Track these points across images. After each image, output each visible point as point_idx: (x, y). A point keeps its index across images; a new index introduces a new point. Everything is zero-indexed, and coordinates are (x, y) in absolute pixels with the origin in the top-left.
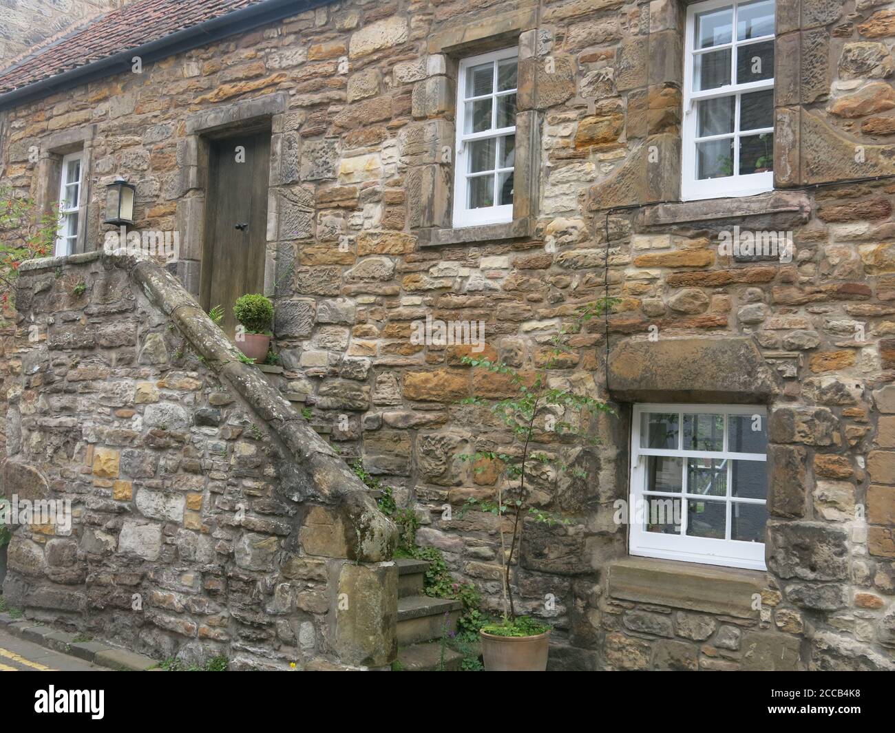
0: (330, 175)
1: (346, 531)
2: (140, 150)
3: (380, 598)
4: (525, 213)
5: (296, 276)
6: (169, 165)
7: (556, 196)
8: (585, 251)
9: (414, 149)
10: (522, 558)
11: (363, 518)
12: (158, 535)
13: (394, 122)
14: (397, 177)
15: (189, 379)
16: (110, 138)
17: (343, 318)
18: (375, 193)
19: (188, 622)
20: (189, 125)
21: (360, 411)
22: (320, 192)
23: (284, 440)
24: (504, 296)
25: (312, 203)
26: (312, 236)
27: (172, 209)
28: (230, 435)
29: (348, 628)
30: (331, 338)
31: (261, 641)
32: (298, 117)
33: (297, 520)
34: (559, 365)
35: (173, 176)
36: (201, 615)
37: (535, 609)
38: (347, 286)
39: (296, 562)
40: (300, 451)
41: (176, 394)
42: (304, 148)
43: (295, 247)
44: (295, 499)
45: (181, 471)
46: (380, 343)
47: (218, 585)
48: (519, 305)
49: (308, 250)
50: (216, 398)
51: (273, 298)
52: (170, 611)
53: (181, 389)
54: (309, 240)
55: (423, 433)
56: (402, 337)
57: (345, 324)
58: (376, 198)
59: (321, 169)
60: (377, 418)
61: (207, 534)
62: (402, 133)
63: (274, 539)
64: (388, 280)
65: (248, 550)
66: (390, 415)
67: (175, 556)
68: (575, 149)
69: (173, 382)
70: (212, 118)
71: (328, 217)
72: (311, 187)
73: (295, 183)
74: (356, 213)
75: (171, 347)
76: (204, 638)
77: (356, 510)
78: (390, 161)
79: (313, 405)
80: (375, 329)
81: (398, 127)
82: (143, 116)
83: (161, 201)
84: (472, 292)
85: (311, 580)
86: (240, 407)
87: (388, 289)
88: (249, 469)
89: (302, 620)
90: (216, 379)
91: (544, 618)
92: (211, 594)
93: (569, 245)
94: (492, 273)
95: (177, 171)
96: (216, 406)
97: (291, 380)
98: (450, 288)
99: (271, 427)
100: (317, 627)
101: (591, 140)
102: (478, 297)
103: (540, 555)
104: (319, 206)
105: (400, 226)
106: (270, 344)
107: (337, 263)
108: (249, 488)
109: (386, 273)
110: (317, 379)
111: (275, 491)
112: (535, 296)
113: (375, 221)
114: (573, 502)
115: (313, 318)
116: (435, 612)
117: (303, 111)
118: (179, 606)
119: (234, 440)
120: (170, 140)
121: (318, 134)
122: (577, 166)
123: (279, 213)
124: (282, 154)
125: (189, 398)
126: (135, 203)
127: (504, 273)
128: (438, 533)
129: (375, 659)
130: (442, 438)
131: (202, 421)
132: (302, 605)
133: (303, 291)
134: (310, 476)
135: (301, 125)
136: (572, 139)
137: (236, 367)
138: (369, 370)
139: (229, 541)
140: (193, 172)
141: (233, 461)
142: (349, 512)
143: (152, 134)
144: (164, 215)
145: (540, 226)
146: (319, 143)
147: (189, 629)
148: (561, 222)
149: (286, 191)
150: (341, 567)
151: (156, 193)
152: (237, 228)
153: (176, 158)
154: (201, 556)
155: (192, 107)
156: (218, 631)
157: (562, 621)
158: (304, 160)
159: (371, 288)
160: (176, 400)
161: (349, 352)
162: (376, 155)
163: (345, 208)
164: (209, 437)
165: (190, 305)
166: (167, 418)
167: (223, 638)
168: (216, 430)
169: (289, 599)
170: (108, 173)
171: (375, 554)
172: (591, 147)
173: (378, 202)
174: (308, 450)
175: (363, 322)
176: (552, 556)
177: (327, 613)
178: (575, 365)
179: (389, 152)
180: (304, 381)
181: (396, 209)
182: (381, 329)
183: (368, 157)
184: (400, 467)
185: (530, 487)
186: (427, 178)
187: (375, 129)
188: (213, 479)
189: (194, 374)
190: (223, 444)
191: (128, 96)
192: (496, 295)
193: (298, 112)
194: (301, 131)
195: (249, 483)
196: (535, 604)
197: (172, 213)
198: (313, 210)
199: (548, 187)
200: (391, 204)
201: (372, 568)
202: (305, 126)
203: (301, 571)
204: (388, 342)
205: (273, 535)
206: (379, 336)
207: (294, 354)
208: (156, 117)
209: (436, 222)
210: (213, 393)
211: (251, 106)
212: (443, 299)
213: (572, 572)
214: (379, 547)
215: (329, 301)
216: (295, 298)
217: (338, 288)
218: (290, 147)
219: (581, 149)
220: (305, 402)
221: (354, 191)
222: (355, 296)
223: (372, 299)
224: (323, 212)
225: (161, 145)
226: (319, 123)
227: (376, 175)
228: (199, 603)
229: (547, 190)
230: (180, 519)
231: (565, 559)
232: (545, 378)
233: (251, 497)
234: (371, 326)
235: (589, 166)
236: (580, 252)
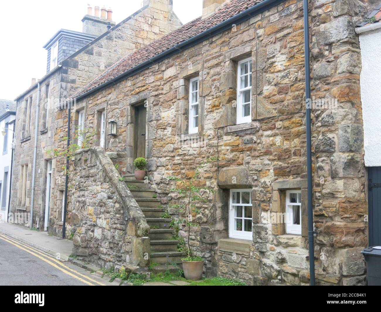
0: (160, 118)
1: (135, 228)
2: (117, 110)
3: (142, 247)
4: (200, 130)
5: (152, 151)
6: (124, 115)
7: (208, 124)
8: (214, 141)
9: (177, 110)
10: (201, 239)
11: (139, 224)
12: (101, 232)
13: (173, 101)
14: (174, 118)
15: (106, 185)
16: (111, 107)
17: (163, 164)
18: (169, 124)
19: (107, 257)
20: (128, 102)
21: (167, 194)
22: (158, 124)
23: (124, 202)
24: (197, 156)
25: (156, 127)
26: (156, 138)
27: (125, 130)
28: (114, 202)
29: (135, 256)
30: (160, 171)
31: (120, 261)
32: (152, 99)
33: (126, 225)
34: (208, 178)
35: (125, 119)
36: (109, 255)
37: (204, 255)
38: (164, 154)
39: (126, 238)
40: (127, 206)
41: (104, 190)
42: (154, 110)
43: (152, 141)
44: (126, 220)
45: (105, 213)
46: (171, 172)
47: (112, 246)
48: (200, 159)
49: (155, 142)
50: (112, 191)
51: (147, 158)
52: (103, 254)
53: (105, 188)
54: (155, 139)
55: (181, 200)
56: (176, 170)
57: (163, 166)
58: (170, 125)
59: (158, 116)
60: (171, 196)
61: (110, 231)
62: (175, 104)
63: (122, 231)
64: (172, 152)
65: (117, 235)
66: (173, 195)
67: (104, 238)
68: (212, 109)
69: (103, 187)
70: (133, 100)
71: (160, 132)
72: (155, 122)
73: (152, 121)
74: (166, 130)
75: (103, 176)
76: (110, 261)
77: (137, 222)
78: (172, 113)
79: (157, 192)
80: (170, 168)
81: (174, 102)
82: (118, 99)
83: (123, 127)
84: (190, 155)
85: (128, 242)
86: (116, 194)
87: (172, 154)
88: (118, 211)
89: (127, 254)
90: (112, 185)
91: (206, 258)
92: (111, 248)
93: (210, 140)
94: (194, 149)
95: (126, 117)
96: (112, 193)
97: (152, 184)
98: (186, 154)
99: (122, 199)
100: (130, 256)
101: (214, 106)
102: (192, 157)
103: (205, 238)
104: (157, 128)
105: (175, 134)
106: (147, 173)
107: (161, 146)
108: (118, 217)
109: (171, 149)
110: (158, 184)
111: (123, 217)
112: (203, 156)
113: (169, 133)
114: (211, 221)
115: (156, 164)
117: (154, 97)
118: (105, 252)
119: (115, 203)
120: (124, 107)
121: (157, 105)
122: (212, 114)
123: (148, 131)
124: (149, 111)
125: (107, 191)
126: (117, 128)
127: (197, 149)
128: (184, 232)
129: (141, 264)
130: (184, 202)
131: (109, 198)
132: (127, 250)
133: (154, 156)
134: (129, 212)
135: (153, 102)
136: (210, 106)
137: (116, 181)
138: (169, 181)
139: (114, 232)
140: (129, 117)
141: (115, 209)
142: (136, 223)
143: (120, 106)
144: (123, 132)
145: (204, 134)
146: (156, 108)
147: (107, 259)
148: (209, 132)
149: (150, 123)
150: (134, 238)
151: (121, 124)
152: (142, 135)
153: (126, 113)
154: (109, 238)
155: (130, 96)
156: (113, 259)
157: (210, 258)
158: (154, 113)
159: (169, 154)
160: (104, 192)
161: (164, 175)
162: (169, 111)
163: (163, 128)
164: (110, 202)
165: (109, 163)
166: (102, 197)
167: (113, 261)
168: (112, 200)
169: (124, 248)
170: (111, 118)
171: (140, 235)
172: (215, 108)
173: (170, 126)
174: (129, 205)
175: (167, 165)
176: (207, 238)
177: (131, 252)
178: (212, 177)
179: (172, 110)
180: (155, 185)
181: (174, 129)
182: (171, 168)
183: (168, 112)
184: (176, 212)
185: (202, 217)
186: (180, 119)
187: (169, 103)
188: (111, 215)
189: (108, 184)
190: (113, 204)
191: (115, 92)
192: (195, 156)
193: (153, 97)
194: (153, 104)
195: (118, 215)
196: (204, 253)
197: (125, 131)
198: (156, 129)
199: (206, 121)
200: (173, 127)
201: (140, 238)
202: (154, 102)
203: (127, 240)
204: (173, 171)
205: (122, 230)
206: (171, 170)
207: (152, 176)
208: (121, 99)
209: (182, 132)
210: (111, 189)
211: (142, 95)
212: (184, 157)
213: (211, 243)
214: (142, 232)
215: (160, 159)
216: (152, 158)
217: (161, 155)
218: (151, 109)
219: (213, 109)
220: (155, 192)
221: (165, 123)
222: (165, 157)
223: (168, 158)
224: (158, 130)
225: (122, 109)
226: (157, 101)
227: (169, 118)
228: (108, 251)
229: (206, 122)
230: (105, 227)
231: (210, 239)
232: (206, 182)
233: (118, 219)
234: (169, 167)
235: (215, 114)
236: (213, 141)
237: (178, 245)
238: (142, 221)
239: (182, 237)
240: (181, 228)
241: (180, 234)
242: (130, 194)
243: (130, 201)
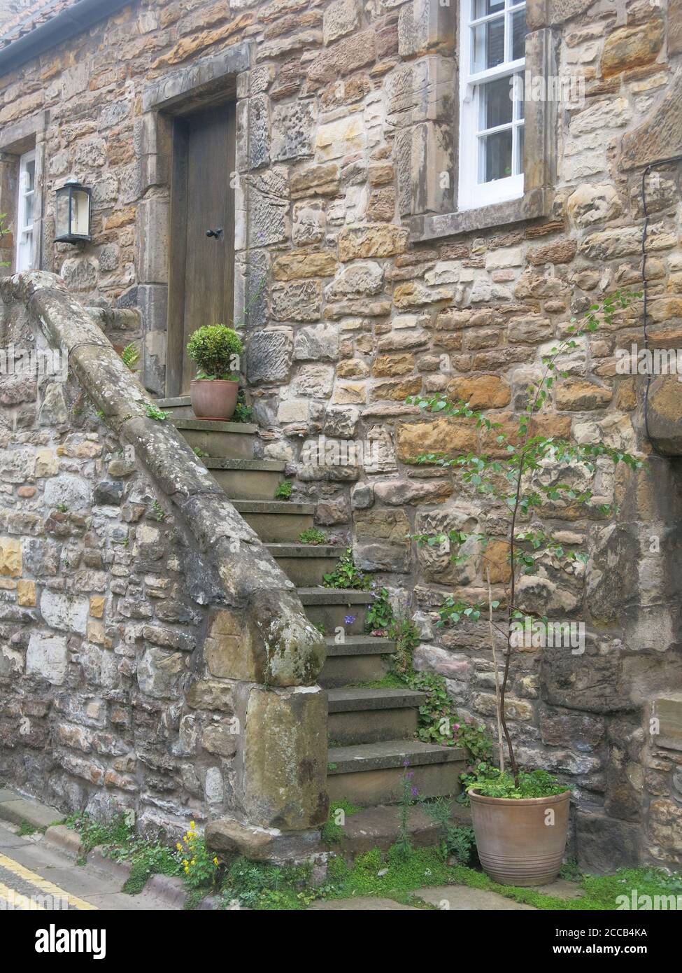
0: (305, 151)
1: (254, 644)
2: (95, 139)
3: (295, 737)
4: (537, 182)
5: (270, 296)
6: (126, 156)
7: (579, 153)
8: (618, 231)
9: (402, 103)
10: (542, 687)
11: (273, 626)
12: (63, 651)
13: (379, 67)
14: (383, 145)
15: (86, 443)
16: (64, 127)
17: (325, 352)
18: (357, 171)
19: (95, 765)
20: (146, 99)
21: (348, 482)
22: (294, 177)
23: (188, 520)
24: (516, 307)
25: (286, 193)
26: (286, 239)
27: (131, 216)
28: (131, 517)
29: (256, 776)
30: (312, 381)
31: (169, 792)
32: (266, 73)
33: (202, 630)
34: (585, 405)
35: (130, 170)
36: (108, 757)
37: (560, 763)
38: (329, 306)
39: (201, 686)
40: (204, 536)
41: (76, 463)
42: (275, 116)
43: (268, 255)
44: (200, 601)
45: (83, 567)
46: (370, 383)
47: (122, 717)
48: (536, 319)
49: (283, 259)
50: (117, 467)
51: (244, 329)
52: (76, 751)
53: (81, 456)
54: (283, 246)
55: (422, 510)
56: (395, 375)
57: (327, 360)
58: (359, 178)
59: (295, 143)
60: (368, 492)
61: (111, 649)
62: (388, 80)
63: (178, 655)
64: (376, 294)
65: (151, 671)
66: (382, 487)
67: (81, 679)
68: (602, 79)
69: (72, 447)
70: (171, 87)
71: (305, 211)
72: (283, 169)
73: (265, 166)
74: (337, 202)
75: (69, 399)
76: (112, 787)
77: (265, 615)
78: (374, 123)
79: (293, 475)
80: (363, 365)
81: (383, 73)
82: (97, 93)
83: (119, 206)
84: (477, 304)
85: (216, 710)
86: (142, 479)
87: (376, 307)
88: (151, 561)
89: (209, 765)
90: (115, 441)
91: (572, 775)
92: (118, 728)
93: (595, 225)
94: (500, 274)
95: (134, 163)
96: (117, 478)
97: (268, 441)
98: (451, 299)
99: (173, 503)
100: (224, 773)
101: (622, 64)
102: (484, 311)
103: (565, 684)
104: (294, 196)
105: (388, 215)
106: (241, 394)
107: (315, 274)
108: (151, 587)
109: (371, 284)
110: (297, 439)
111: (179, 591)
112: (555, 303)
113: (359, 211)
114: (606, 605)
115: (290, 353)
116: (417, 762)
117: (272, 64)
118: (85, 744)
119: (134, 523)
120: (127, 122)
121: (290, 94)
122: (604, 105)
123: (248, 210)
124: (249, 127)
125: (89, 469)
126: (91, 211)
127: (516, 274)
128: (442, 653)
129: (289, 819)
130: (445, 517)
131: (104, 498)
132: (207, 745)
133: (278, 316)
134: (216, 568)
135: (270, 84)
136: (595, 67)
137: (138, 423)
138: (357, 424)
139: (132, 658)
140: (151, 162)
141: (135, 552)
142: (256, 618)
143: (107, 117)
144: (122, 225)
145: (558, 200)
146: (289, 108)
147: (96, 775)
148: (586, 192)
149: (255, 179)
150: (248, 693)
151: (113, 196)
152: (210, 235)
153: (134, 147)
154: (106, 680)
155: (151, 74)
156: (126, 777)
157: (595, 780)
158: (275, 133)
159: (356, 307)
160: (76, 472)
161: (333, 400)
162: (358, 116)
163: (324, 195)
164: (109, 520)
165: (95, 344)
166: (66, 496)
167: (131, 787)
168: (118, 510)
169: (194, 735)
170: (63, 174)
171: (286, 676)
172: (622, 75)
173: (362, 183)
174: (214, 533)
175: (347, 356)
176: (580, 685)
177: (234, 755)
178: (606, 403)
179: (372, 111)
180: (283, 444)
181: (383, 192)
182: (370, 365)
183: (349, 120)
184: (398, 560)
185: (552, 586)
186: (418, 143)
187: (356, 79)
188: (115, 576)
189: (94, 436)
190: (124, 528)
191: (81, 66)
192: (506, 306)
193: (266, 65)
194: (271, 92)
195: (151, 580)
196: (560, 754)
197: (131, 221)
198: (287, 202)
199: (569, 140)
200: (377, 185)
201: (284, 696)
202: (276, 84)
203: (207, 698)
204: (379, 382)
205: (178, 650)
206: (368, 375)
207: (270, 406)
208: (111, 92)
209: (431, 205)
210: (113, 460)
211: (214, 64)
212: (442, 316)
213: (606, 708)
214: (293, 666)
215: (308, 328)
216: (270, 328)
217: (317, 310)
218: (258, 117)
219: (609, 79)
220: (283, 472)
221: (333, 172)
222: (338, 320)
223: (356, 323)
224: (298, 204)
225: (117, 129)
226: (291, 78)
227: (358, 145)
228: (104, 740)
229: (568, 145)
230: (83, 630)
231: (597, 690)
232: (569, 425)
233: (153, 599)
234: (359, 362)
235: (621, 104)
236: (610, 233)
237: (423, 710)
238: (287, 612)
239: (438, 676)
240: (427, 632)
241: (426, 660)
242: (207, 483)
243: (216, 513)
